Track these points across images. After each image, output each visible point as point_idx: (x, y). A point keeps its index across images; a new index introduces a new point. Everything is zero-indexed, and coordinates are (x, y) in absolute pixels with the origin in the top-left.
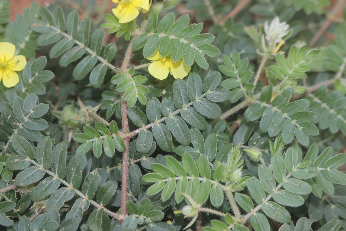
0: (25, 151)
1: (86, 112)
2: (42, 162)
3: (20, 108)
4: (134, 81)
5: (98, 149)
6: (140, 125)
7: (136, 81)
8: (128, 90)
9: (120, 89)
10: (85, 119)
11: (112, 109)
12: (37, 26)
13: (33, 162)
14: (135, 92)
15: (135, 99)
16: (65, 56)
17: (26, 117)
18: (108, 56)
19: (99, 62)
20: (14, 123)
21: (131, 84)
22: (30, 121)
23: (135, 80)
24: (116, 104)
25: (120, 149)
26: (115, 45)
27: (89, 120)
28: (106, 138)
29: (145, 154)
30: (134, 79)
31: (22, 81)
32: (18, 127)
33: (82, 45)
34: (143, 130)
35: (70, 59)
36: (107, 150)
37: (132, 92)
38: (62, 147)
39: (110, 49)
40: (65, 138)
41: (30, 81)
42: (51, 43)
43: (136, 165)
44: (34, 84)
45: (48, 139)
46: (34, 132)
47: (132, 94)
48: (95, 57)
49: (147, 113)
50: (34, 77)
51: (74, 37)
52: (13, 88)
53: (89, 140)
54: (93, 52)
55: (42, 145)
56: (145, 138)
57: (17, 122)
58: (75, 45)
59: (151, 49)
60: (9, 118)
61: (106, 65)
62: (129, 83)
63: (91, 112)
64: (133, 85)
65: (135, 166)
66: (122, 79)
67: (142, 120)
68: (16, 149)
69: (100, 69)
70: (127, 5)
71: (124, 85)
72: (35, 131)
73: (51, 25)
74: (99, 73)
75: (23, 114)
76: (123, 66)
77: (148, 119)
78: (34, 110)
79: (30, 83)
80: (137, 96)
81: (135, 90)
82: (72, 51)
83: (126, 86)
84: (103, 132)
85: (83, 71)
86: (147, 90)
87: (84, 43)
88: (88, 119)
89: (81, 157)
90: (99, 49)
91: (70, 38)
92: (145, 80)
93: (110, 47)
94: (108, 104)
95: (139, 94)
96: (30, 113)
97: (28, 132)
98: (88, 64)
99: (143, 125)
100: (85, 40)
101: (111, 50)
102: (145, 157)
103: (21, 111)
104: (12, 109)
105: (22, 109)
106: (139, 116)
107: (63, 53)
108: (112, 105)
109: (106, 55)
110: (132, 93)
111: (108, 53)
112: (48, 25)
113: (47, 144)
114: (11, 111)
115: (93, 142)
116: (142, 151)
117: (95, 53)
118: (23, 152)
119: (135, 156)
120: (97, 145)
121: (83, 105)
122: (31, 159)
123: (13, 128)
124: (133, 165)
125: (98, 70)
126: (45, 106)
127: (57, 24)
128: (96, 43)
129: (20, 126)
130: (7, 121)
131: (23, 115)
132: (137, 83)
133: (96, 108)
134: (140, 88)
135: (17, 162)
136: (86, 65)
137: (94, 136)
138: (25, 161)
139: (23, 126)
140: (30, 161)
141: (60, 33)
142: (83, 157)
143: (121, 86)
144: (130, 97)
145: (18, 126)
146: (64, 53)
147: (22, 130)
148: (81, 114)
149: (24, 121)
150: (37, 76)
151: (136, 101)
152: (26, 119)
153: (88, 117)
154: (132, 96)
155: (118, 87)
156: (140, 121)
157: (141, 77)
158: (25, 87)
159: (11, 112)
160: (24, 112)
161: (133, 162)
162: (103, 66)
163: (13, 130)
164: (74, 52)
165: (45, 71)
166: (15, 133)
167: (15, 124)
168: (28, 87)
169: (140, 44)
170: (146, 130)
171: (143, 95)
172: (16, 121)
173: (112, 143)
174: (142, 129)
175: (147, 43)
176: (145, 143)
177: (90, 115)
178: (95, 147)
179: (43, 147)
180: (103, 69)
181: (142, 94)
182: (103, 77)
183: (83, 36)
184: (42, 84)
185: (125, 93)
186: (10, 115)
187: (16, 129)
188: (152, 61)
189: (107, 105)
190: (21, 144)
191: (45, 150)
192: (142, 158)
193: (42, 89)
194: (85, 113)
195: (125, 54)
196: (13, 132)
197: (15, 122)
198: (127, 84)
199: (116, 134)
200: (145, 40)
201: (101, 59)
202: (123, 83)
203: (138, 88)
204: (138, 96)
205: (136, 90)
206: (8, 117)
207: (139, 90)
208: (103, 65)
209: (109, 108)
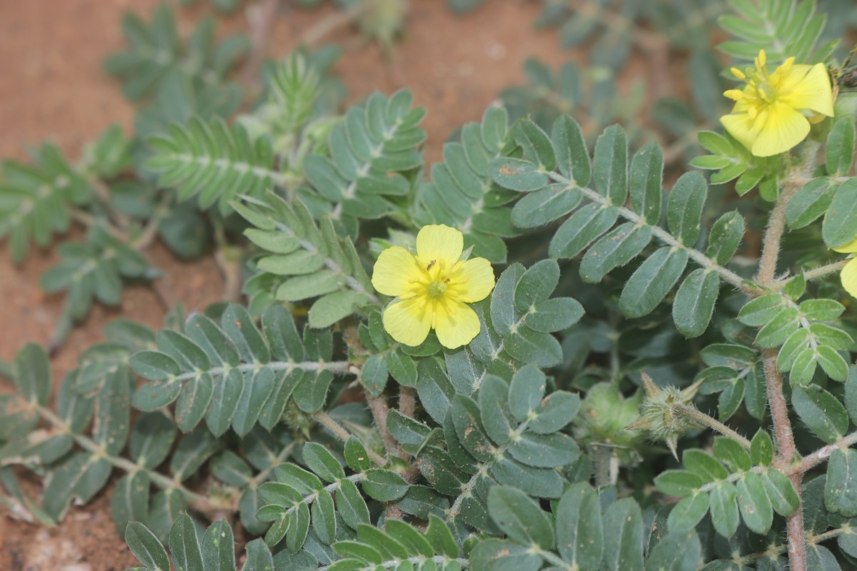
0: (525, 529)
1: (666, 405)
2: (574, 556)
3: (498, 405)
4: (805, 314)
5: (726, 512)
6: (831, 437)
7: (809, 315)
8: (790, 341)
9: (768, 338)
10: (665, 424)
11: (735, 391)
12: (512, 174)
13: (551, 557)
14: (808, 345)
15: (812, 364)
16: (592, 253)
17: (515, 430)
18: (721, 246)
19: (692, 266)
20: (481, 449)
21: (795, 324)
22: (530, 443)
23: (806, 311)
24: (745, 378)
25: (784, 507)
26: (741, 217)
27: (676, 427)
28: (743, 479)
29: (848, 518)
30: (803, 310)
31: (487, 329)
32: (491, 458)
33: (638, 220)
34: (838, 451)
35: (610, 259)
36: (752, 512)
37: (800, 346)
38: (626, 512)
39: (726, 227)
40: (600, 476)
41: (513, 329)
42: (553, 219)
43: (823, 548)
44: (526, 337)
45: (586, 490)
46: (539, 471)
47: (803, 352)
48: (682, 251)
49: (847, 401)
50: (525, 316)
51: (617, 201)
52: (462, 348)
53: (699, 486)
54: (673, 238)
55: (568, 508)
56: (848, 474)
57: (490, 444)
58: (622, 220)
59: (844, 222)
60: (468, 436)
61: (714, 272)
62: (789, 320)
63: (679, 403)
64: (801, 326)
65: (821, 551)
66: (767, 309)
67: (834, 422)
68: (502, 523)
69: (699, 283)
70: (769, 104)
71: (777, 328)
72: (545, 468)
73: (549, 169)
74: (698, 297)
75: (507, 422)
76: (761, 272)
77: (850, 420)
78: (538, 410)
79: (514, 334)
80: (816, 355)
81: (810, 341)
82: (614, 239)
83: (783, 328)
84: (733, 463)
85: (650, 291)
86: (846, 337)
87: (645, 214)
88: (674, 424)
89: (683, 537)
90: (690, 228)
91: (606, 202)
92: (837, 310)
93: (727, 221)
94: (720, 379)
95: (823, 351)
96: (529, 420)
97: (522, 471)
98: (661, 273)
99: (839, 437)
100: (647, 204)
101: (728, 230)
102: (848, 524)
103: (503, 414)
104: (475, 412)
105: (506, 409)
106: (827, 413)
107: (588, 244)
108: (734, 381)
109: (714, 245)
110: (801, 349)
111: (720, 239)
112: (541, 170)
113: (585, 506)
114: (473, 415)
115: (709, 493)
116: (842, 510)
117: (680, 239)
118: (521, 531)
119: (817, 523)
120: (721, 501)
121: (654, 386)
122: (543, 548)
123: (475, 461)
124: (816, 550)
125: (695, 287)
126: (568, 398)
127: (567, 167)
128: (681, 212)
129: (499, 455)
130: (462, 443)
131: (508, 425)
132: (814, 319)
133: (690, 392)
134: (825, 333)
135: (504, 560)
136: (656, 274)
137: (711, 475)
138: (527, 556)
139: (508, 455)
140: (541, 556)
141: (575, 190)
142: (690, 536)
143: (769, 331)
144: (798, 361)
145: (492, 456)
146: (592, 244)
147: (504, 466)
148: (653, 411)
149: (510, 441)
150: (534, 314)
151: (814, 370)
152: (516, 436)
153: (674, 420)
154: (802, 357)
155: (762, 335)
156: (829, 425)
157: (827, 302)
158: (497, 346)
159: (473, 419)
160: (511, 417)
161: (813, 540)
162: (708, 276)
163: (474, 466)
164: (618, 241)
165: (557, 300)
166: (481, 475)
167: (485, 451)
168: (508, 345)
169: (810, 208)
170: (848, 450)
171: (836, 352)
172: (487, 441)
173: (764, 492)
174: (835, 447)
175: (831, 206)
176: (849, 486)
177: (679, 413)
178: (717, 508)
179: (574, 512)
180: (706, 283)
181: (830, 351)
182: (711, 306)
183: (641, 194)
184: (550, 336)
185: (782, 349)
186: (470, 426)
187: (482, 463)
188: (849, 257)
189: (719, 381)
190: (515, 510)
191: (580, 522)
192: (839, 527)
193: (553, 351)
194: (665, 408)
195: (764, 238)
196: (476, 471)
197: (483, 443)
198: (786, 323)
199: (767, 465)
200: (821, 198)
201: (699, 257)
202: (776, 321)
203: (817, 334)
204: (819, 355)
205: (811, 338)
206: (464, 433)
207: (821, 339)
208: (707, 272)
209: (726, 390)
